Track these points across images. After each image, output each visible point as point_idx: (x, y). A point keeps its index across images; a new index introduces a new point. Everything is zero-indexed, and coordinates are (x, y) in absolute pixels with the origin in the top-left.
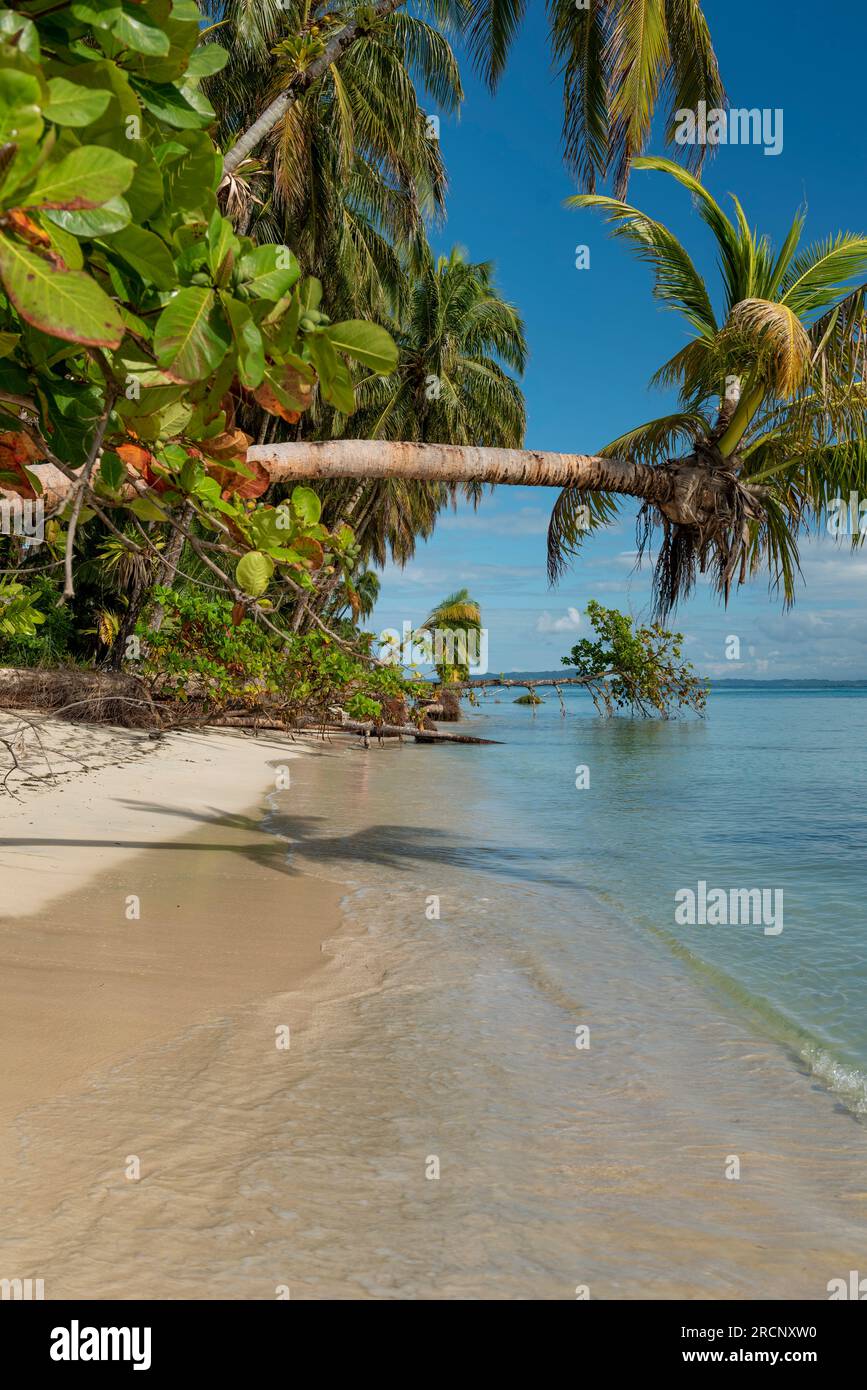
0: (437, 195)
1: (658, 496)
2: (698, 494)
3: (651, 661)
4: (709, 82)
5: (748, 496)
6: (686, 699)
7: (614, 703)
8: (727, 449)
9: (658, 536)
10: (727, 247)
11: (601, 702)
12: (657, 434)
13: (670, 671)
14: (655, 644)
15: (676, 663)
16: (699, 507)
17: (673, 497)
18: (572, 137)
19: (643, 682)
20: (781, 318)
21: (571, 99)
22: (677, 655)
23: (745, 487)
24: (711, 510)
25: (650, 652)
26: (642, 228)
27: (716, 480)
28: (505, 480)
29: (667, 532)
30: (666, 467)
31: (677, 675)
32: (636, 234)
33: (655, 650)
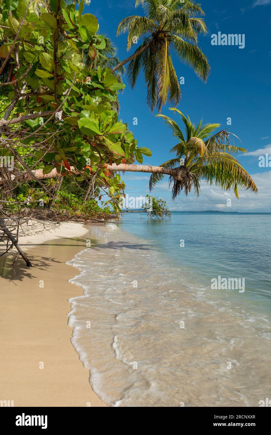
0: (118, 109)
1: (174, 174)
2: (181, 175)
3: (159, 207)
4: (178, 90)
5: (191, 175)
6: (167, 215)
7: (152, 216)
8: (187, 166)
9: (173, 183)
10: (187, 126)
11: (149, 216)
12: (172, 162)
13: (163, 209)
14: (160, 204)
15: (165, 208)
16: (182, 177)
17: (177, 175)
18: (149, 99)
19: (158, 212)
20: (200, 141)
21: (149, 91)
22: (165, 206)
23: (191, 173)
24: (184, 178)
25: (159, 205)
26: (170, 121)
27: (185, 172)
28: (145, 171)
29: (175, 182)
30: (175, 169)
31: (165, 210)
32: (169, 123)
33: (160, 205)
